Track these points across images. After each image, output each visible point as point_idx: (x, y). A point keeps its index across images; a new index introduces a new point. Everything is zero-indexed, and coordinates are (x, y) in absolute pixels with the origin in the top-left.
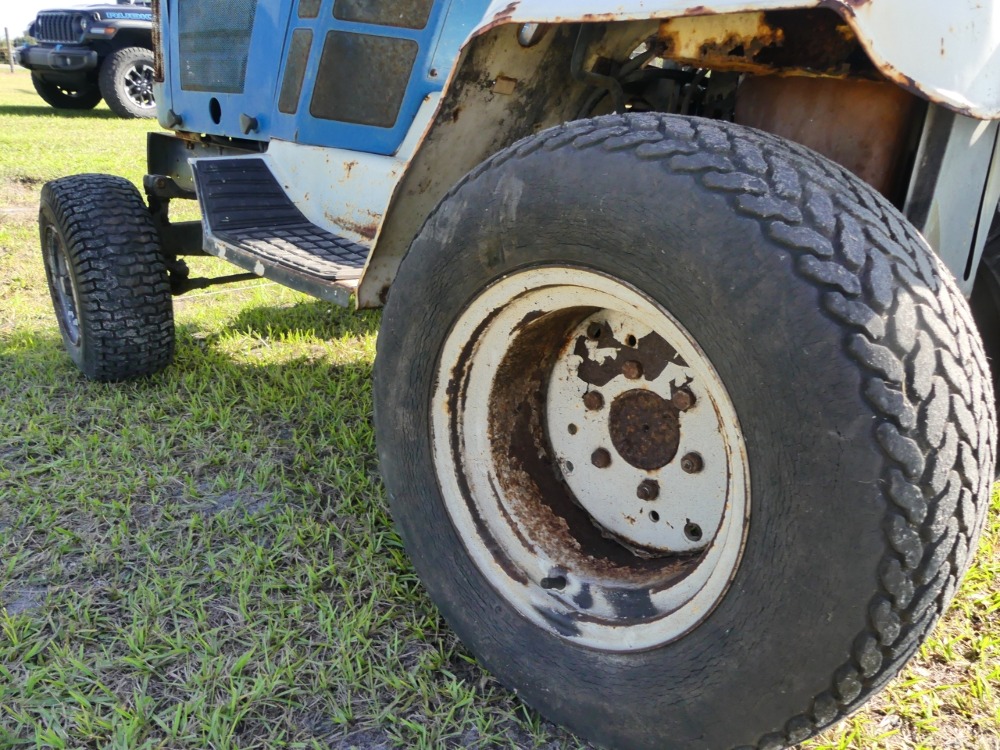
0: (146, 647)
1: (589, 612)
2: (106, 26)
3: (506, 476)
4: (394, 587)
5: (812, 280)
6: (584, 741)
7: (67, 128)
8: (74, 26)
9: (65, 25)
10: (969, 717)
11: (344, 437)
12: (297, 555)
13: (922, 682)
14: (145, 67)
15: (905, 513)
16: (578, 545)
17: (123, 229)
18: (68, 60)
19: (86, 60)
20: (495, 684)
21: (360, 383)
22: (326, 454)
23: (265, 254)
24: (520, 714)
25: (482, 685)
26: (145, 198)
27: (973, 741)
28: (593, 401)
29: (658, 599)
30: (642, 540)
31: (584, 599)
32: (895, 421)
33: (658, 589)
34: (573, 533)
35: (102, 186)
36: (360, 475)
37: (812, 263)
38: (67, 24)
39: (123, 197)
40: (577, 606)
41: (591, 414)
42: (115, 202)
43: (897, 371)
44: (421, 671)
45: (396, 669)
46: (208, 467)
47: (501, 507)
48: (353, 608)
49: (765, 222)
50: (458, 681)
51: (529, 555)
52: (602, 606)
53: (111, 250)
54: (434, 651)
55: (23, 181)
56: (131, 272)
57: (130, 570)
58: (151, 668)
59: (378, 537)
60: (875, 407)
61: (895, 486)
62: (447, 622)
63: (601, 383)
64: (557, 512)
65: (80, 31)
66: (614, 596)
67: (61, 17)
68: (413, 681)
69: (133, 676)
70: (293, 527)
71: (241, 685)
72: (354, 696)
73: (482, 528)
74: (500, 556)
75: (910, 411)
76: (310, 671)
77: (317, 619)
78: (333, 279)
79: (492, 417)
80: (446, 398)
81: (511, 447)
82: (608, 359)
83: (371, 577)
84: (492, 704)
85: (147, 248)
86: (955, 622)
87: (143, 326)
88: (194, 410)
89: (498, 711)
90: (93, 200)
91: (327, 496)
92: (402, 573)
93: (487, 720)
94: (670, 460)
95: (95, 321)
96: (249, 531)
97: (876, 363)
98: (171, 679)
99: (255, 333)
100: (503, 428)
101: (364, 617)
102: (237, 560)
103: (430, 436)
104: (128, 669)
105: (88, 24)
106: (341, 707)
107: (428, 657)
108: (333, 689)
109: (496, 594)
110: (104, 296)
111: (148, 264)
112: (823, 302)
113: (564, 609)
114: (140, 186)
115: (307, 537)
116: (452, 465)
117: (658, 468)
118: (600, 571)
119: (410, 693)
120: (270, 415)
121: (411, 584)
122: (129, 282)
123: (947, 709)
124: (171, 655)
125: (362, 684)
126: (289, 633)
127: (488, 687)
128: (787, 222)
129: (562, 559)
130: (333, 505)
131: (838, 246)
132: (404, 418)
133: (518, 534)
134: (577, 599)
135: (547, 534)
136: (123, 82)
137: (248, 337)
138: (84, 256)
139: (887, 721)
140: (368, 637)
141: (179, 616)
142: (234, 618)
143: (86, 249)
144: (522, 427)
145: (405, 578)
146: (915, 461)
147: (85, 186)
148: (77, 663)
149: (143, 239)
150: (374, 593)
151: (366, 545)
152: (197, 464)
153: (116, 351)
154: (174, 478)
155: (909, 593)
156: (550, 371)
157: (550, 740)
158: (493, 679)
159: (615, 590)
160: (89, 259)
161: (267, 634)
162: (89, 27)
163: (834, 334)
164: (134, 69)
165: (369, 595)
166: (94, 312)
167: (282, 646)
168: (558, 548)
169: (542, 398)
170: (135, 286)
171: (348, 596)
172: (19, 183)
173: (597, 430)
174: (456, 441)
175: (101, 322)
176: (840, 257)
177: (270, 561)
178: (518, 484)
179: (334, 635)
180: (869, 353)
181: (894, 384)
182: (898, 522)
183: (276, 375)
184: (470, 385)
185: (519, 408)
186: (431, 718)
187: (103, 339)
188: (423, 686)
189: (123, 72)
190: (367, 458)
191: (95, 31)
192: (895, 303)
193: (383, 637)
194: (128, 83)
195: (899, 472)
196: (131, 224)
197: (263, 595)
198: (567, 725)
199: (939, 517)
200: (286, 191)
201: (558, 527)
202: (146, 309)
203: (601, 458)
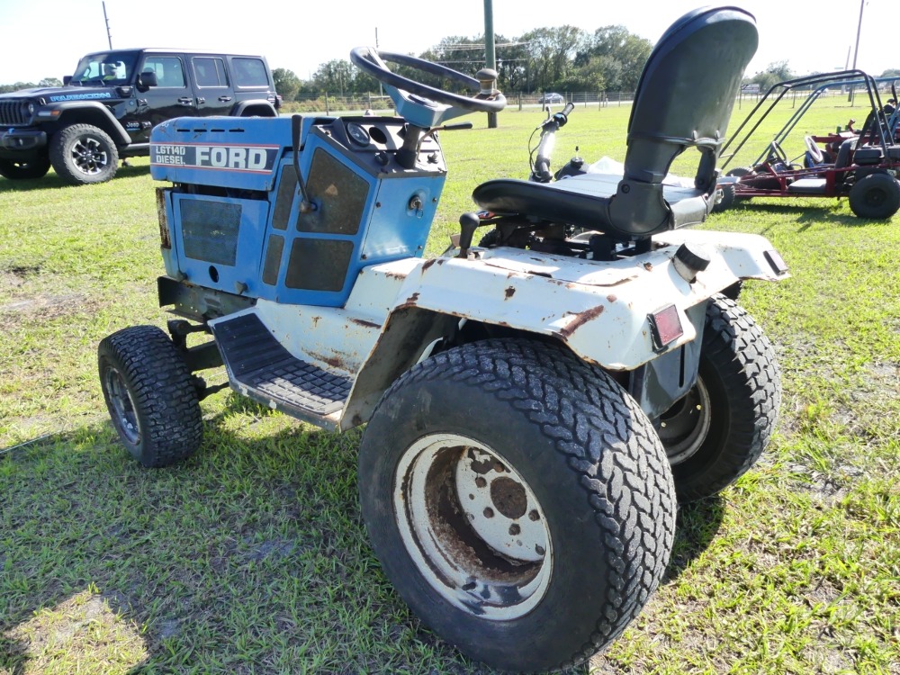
0: (247, 647)
1: (489, 600)
2: (52, 109)
3: (437, 528)
4: (380, 593)
5: (563, 452)
6: (494, 669)
7: (29, 203)
8: (23, 111)
9: (14, 110)
10: (702, 630)
11: (329, 491)
12: (317, 580)
13: (680, 613)
14: (89, 140)
15: (613, 550)
16: (481, 562)
17: (166, 368)
18: (21, 141)
19: (36, 140)
20: (444, 644)
21: (331, 446)
22: (319, 507)
23: (275, 395)
24: (459, 659)
25: (437, 645)
26: (170, 336)
27: (702, 644)
28: (481, 483)
29: (522, 591)
30: (515, 556)
31: (486, 594)
32: (604, 512)
33: (521, 586)
34: (478, 555)
35: (146, 338)
36: (345, 520)
37: (563, 444)
38: (17, 109)
39: (161, 345)
40: (482, 598)
41: (481, 489)
42: (157, 350)
43: (603, 488)
44: (402, 641)
45: (388, 642)
46: (246, 525)
47: (437, 546)
48: (358, 609)
49: (541, 425)
50: (424, 644)
51: (455, 572)
52: (495, 597)
53: (159, 384)
54: (408, 629)
55: (15, 271)
56: (174, 397)
57: (221, 602)
58: (253, 658)
59: (364, 562)
60: (594, 507)
61: (607, 540)
62: (413, 612)
63: (484, 473)
64: (468, 544)
65: (29, 115)
66: (500, 591)
67: (10, 104)
68: (399, 647)
69: (246, 665)
70: (313, 562)
71: (306, 662)
72: (368, 660)
73: (428, 559)
74: (439, 574)
75: (611, 506)
76: (341, 649)
77: (338, 618)
78: (323, 414)
79: (427, 498)
80: (401, 492)
81: (439, 511)
82: (486, 461)
83: (365, 590)
84: (444, 655)
85: (182, 378)
86: (706, 576)
87: (184, 430)
88: (225, 483)
89: (447, 658)
90: (143, 351)
91: (326, 538)
92: (382, 584)
93: (442, 664)
94: (523, 514)
95: (154, 432)
96: (285, 568)
97: (593, 487)
98: (266, 664)
99: (249, 413)
100: (433, 502)
101: (366, 615)
102: (284, 588)
103: (394, 512)
104: (240, 661)
105: (34, 107)
106: (362, 667)
107: (405, 633)
108: (355, 658)
109: (440, 596)
110: (158, 416)
111: (183, 389)
112: (568, 462)
113: (476, 600)
114: (166, 330)
115: (321, 568)
116: (408, 528)
117: (518, 518)
118: (493, 576)
119: (398, 655)
120: (277, 481)
121: (389, 590)
122: (173, 403)
123: (691, 627)
124: (263, 651)
125: (371, 653)
126: (325, 630)
127: (440, 645)
128: (551, 425)
129: (473, 572)
130: (332, 543)
131: (575, 433)
132: (378, 504)
133: (448, 561)
134: (483, 594)
135: (463, 558)
136: (70, 155)
137: (243, 415)
138: (143, 391)
139: (656, 638)
140: (370, 626)
141: (259, 627)
142: (291, 625)
143: (144, 386)
144: (444, 499)
145: (384, 587)
146: (615, 528)
147: (135, 341)
148: (213, 660)
149: (179, 372)
150: (369, 599)
151: (358, 568)
152: (239, 524)
153: (167, 448)
154: (228, 537)
155: (622, 584)
156: (456, 465)
157: (476, 671)
158: (442, 641)
159: (501, 587)
160: (146, 393)
161: (312, 632)
162: (37, 111)
163: (574, 477)
164: (79, 143)
165: (366, 600)
166: (152, 426)
167: (322, 637)
168: (470, 566)
169: (453, 480)
170: (177, 405)
171: (354, 602)
172: (12, 273)
173: (484, 498)
174: (408, 513)
175: (157, 432)
176: (576, 439)
177: (304, 586)
178: (445, 531)
179: (350, 627)
180: (589, 483)
181: (603, 496)
182: (611, 555)
183: (271, 446)
184: (413, 483)
185: (441, 488)
186: (411, 667)
187: (159, 443)
188: (405, 650)
189: (71, 147)
190: (347, 506)
191: (42, 114)
192: (602, 457)
193: (378, 625)
194: (75, 155)
195: (608, 534)
196: (169, 364)
197: (304, 608)
198: (484, 662)
199: (631, 549)
200: (274, 334)
201: (469, 553)
202: (186, 419)
203: (489, 513)
